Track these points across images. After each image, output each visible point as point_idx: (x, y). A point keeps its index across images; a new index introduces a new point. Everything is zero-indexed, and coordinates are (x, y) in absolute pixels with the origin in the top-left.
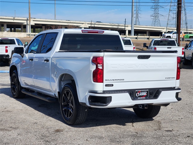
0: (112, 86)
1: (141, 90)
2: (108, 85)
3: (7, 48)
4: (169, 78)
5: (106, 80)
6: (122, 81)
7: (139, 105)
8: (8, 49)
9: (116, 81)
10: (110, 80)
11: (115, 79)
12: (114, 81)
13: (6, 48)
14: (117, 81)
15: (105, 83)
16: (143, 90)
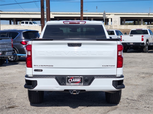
0: (41, 71)
1: (73, 77)
2: (37, 70)
3: (143, 37)
4: (107, 66)
5: (35, 66)
6: (51, 67)
7: (69, 91)
9: (44, 67)
10: (38, 66)
11: (43, 65)
12: (43, 67)
14: (46, 67)
15: (34, 68)
16: (76, 77)
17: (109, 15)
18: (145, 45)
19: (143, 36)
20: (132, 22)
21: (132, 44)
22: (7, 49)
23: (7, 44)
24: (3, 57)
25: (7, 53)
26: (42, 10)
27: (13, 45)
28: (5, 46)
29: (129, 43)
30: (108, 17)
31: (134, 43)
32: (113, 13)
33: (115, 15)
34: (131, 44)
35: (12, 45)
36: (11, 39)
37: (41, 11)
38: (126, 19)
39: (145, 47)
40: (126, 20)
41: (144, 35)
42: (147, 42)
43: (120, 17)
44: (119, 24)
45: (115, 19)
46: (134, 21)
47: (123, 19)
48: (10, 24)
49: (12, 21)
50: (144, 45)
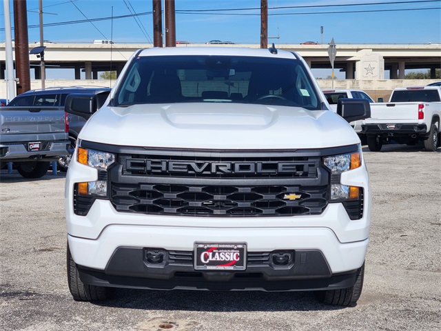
8: (424, 110)
13: (419, 108)
17: (358, 50)
18: (428, 130)
19: (421, 107)
20: (426, 71)
21: (394, 126)
22: (53, 135)
23: (54, 123)
24: (44, 156)
25: (53, 145)
26: (158, 39)
27: (67, 127)
28: (50, 128)
29: (384, 125)
30: (354, 56)
31: (397, 125)
32: (368, 46)
33: (374, 50)
34: (391, 126)
35: (65, 127)
36: (63, 109)
37: (153, 41)
38: (408, 61)
39: (430, 136)
40: (408, 66)
41: (424, 103)
42: (436, 124)
43: (384, 58)
44: (380, 77)
45: (369, 63)
46: (430, 69)
47: (398, 63)
48: (78, 77)
49: (83, 71)
50: (424, 130)
